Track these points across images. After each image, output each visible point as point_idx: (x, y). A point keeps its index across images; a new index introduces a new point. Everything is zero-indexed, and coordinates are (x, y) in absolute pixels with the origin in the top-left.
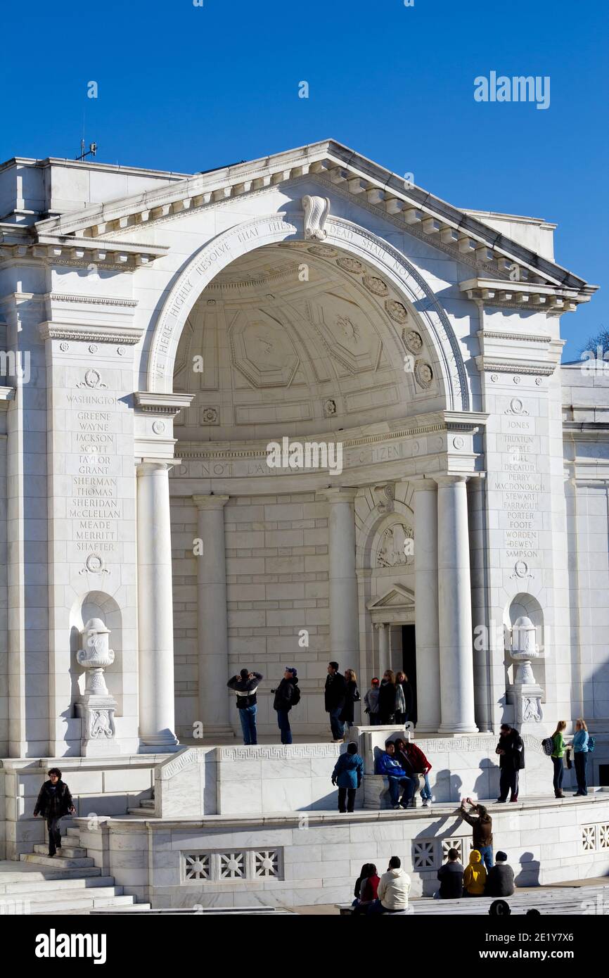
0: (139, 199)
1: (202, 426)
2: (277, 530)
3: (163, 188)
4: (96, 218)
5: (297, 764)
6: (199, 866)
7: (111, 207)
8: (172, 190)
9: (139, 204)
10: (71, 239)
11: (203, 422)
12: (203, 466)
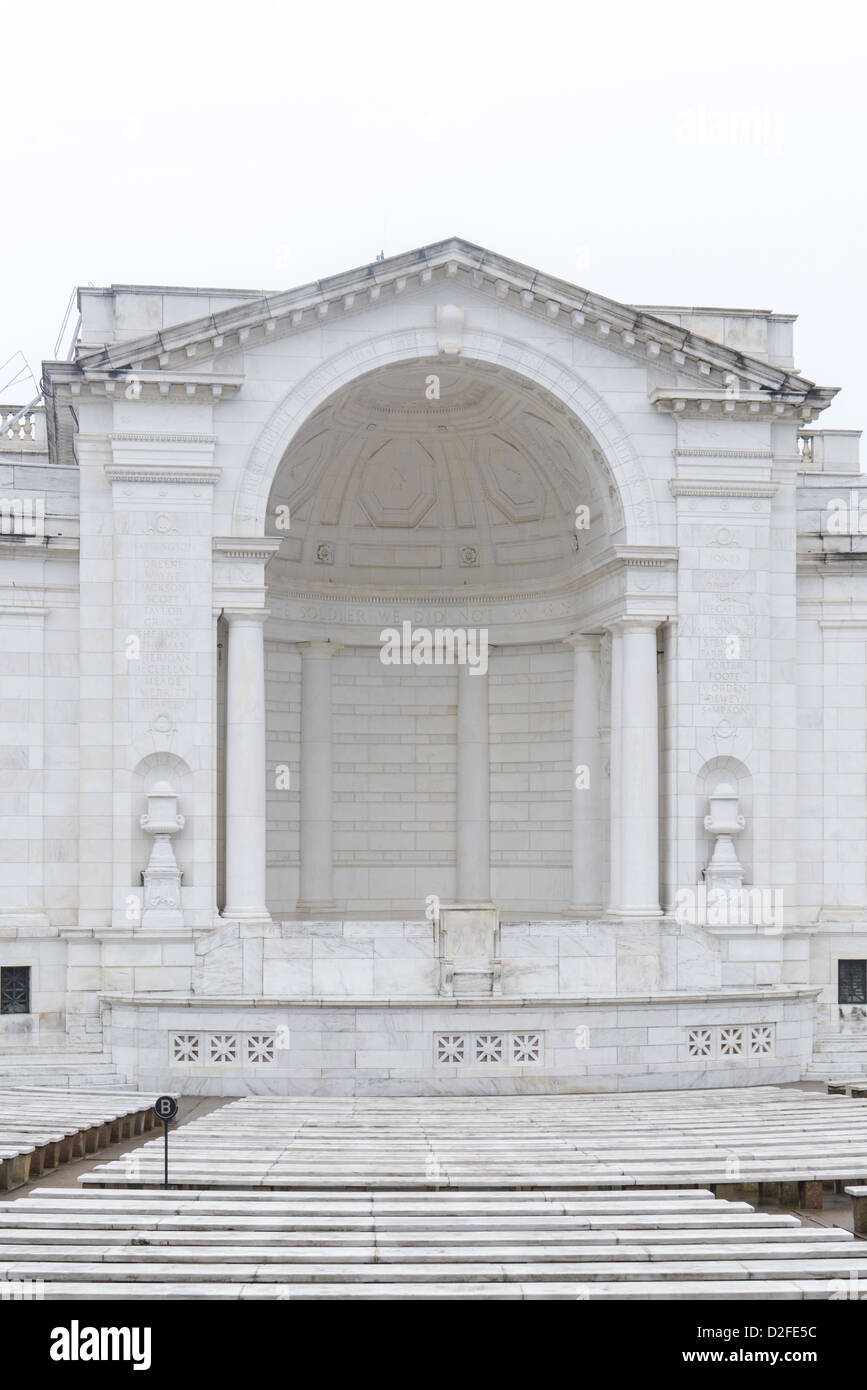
0: (206, 323)
1: (461, 567)
2: (541, 683)
3: (235, 310)
4: (155, 348)
5: (357, 943)
6: (186, 1048)
7: (172, 335)
8: (250, 311)
9: (207, 329)
10: (123, 373)
11: (462, 564)
12: (461, 613)
